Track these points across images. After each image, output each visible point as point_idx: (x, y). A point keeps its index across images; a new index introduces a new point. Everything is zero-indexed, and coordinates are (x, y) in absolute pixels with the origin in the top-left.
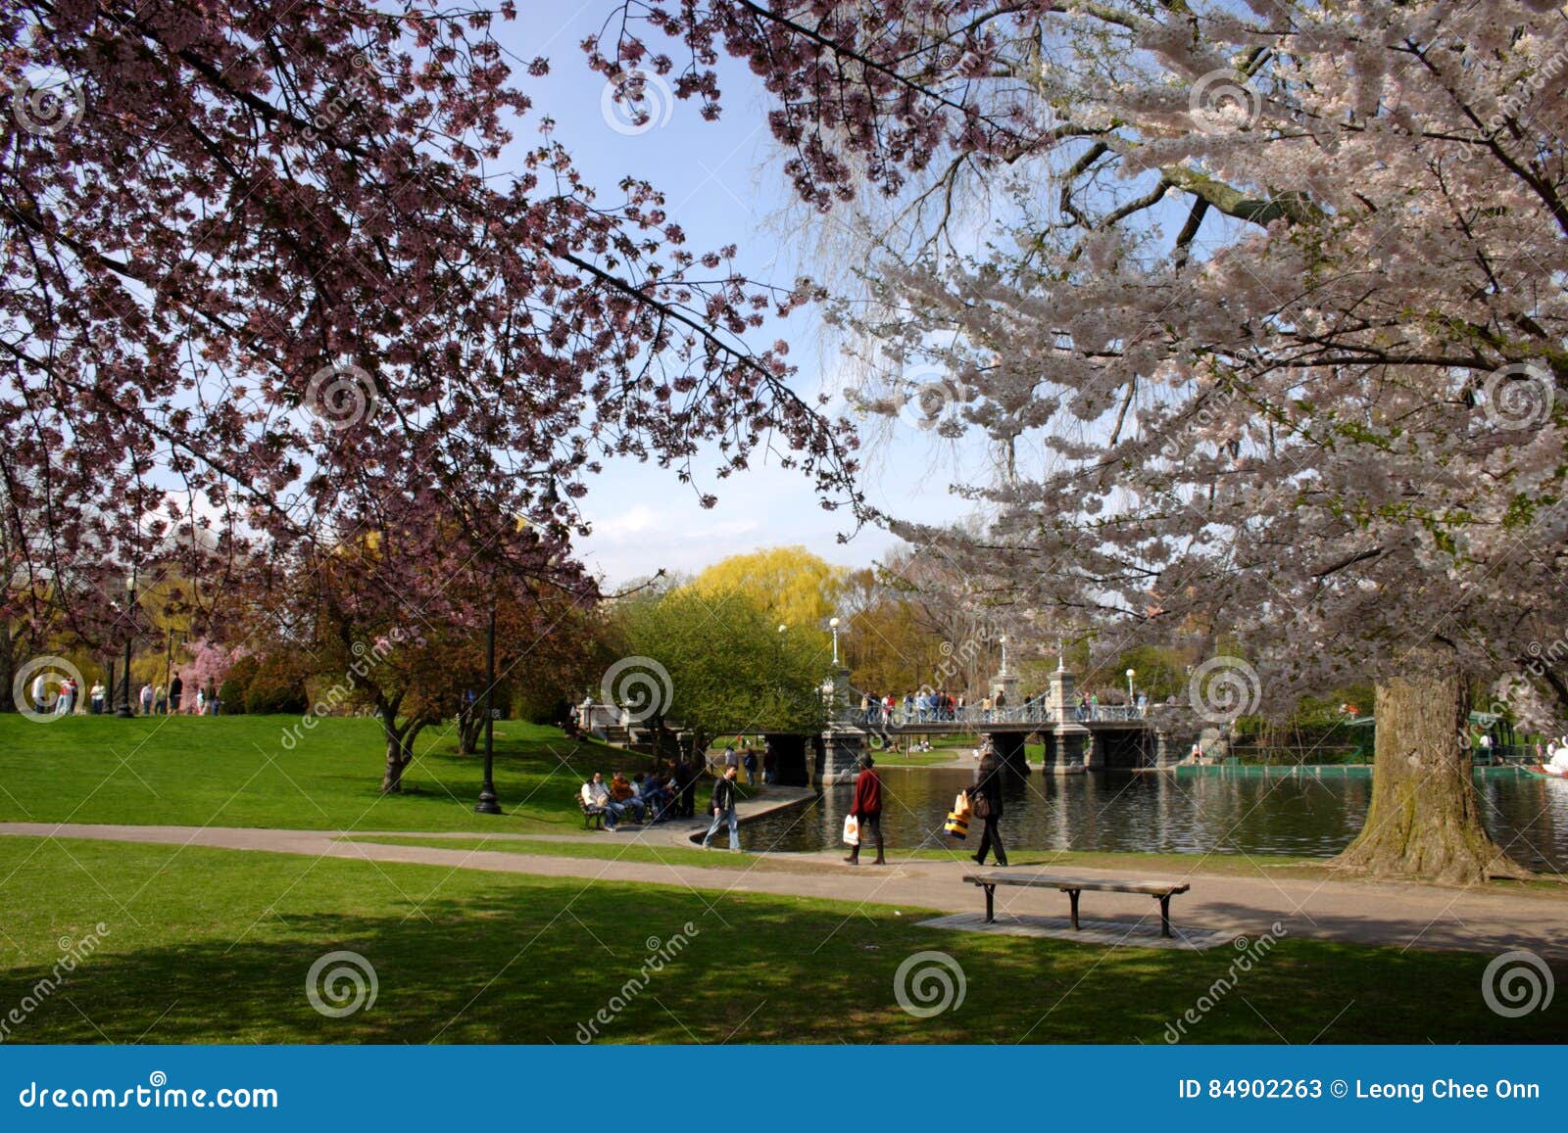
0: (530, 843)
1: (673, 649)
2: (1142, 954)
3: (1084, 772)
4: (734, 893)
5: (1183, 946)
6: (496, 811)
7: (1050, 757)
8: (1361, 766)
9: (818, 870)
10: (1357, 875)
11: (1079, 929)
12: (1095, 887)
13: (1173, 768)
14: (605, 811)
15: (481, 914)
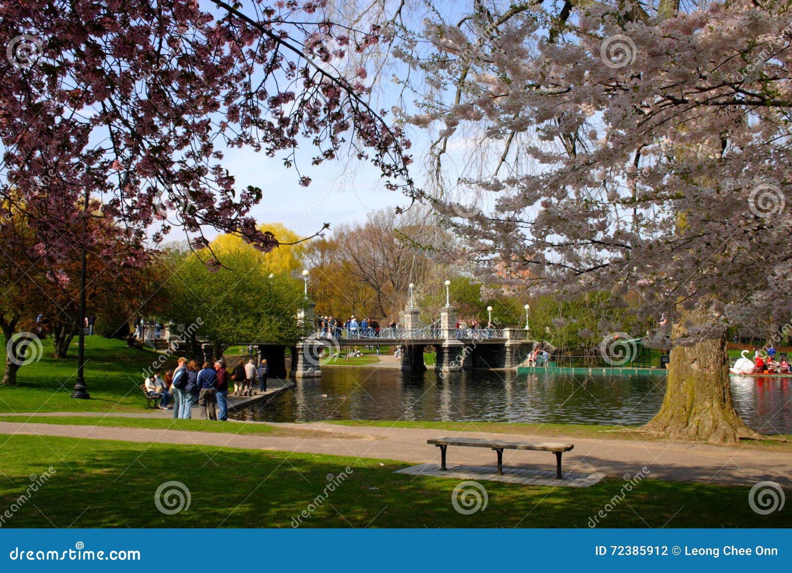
0: (117, 419)
1: (203, 289)
2: (551, 490)
3: (460, 371)
4: (269, 452)
5: (572, 484)
6: (86, 397)
7: (439, 361)
8: (631, 368)
9: (316, 436)
10: (659, 437)
11: (502, 474)
12: (513, 447)
13: (516, 368)
14: (161, 396)
15: (98, 471)
